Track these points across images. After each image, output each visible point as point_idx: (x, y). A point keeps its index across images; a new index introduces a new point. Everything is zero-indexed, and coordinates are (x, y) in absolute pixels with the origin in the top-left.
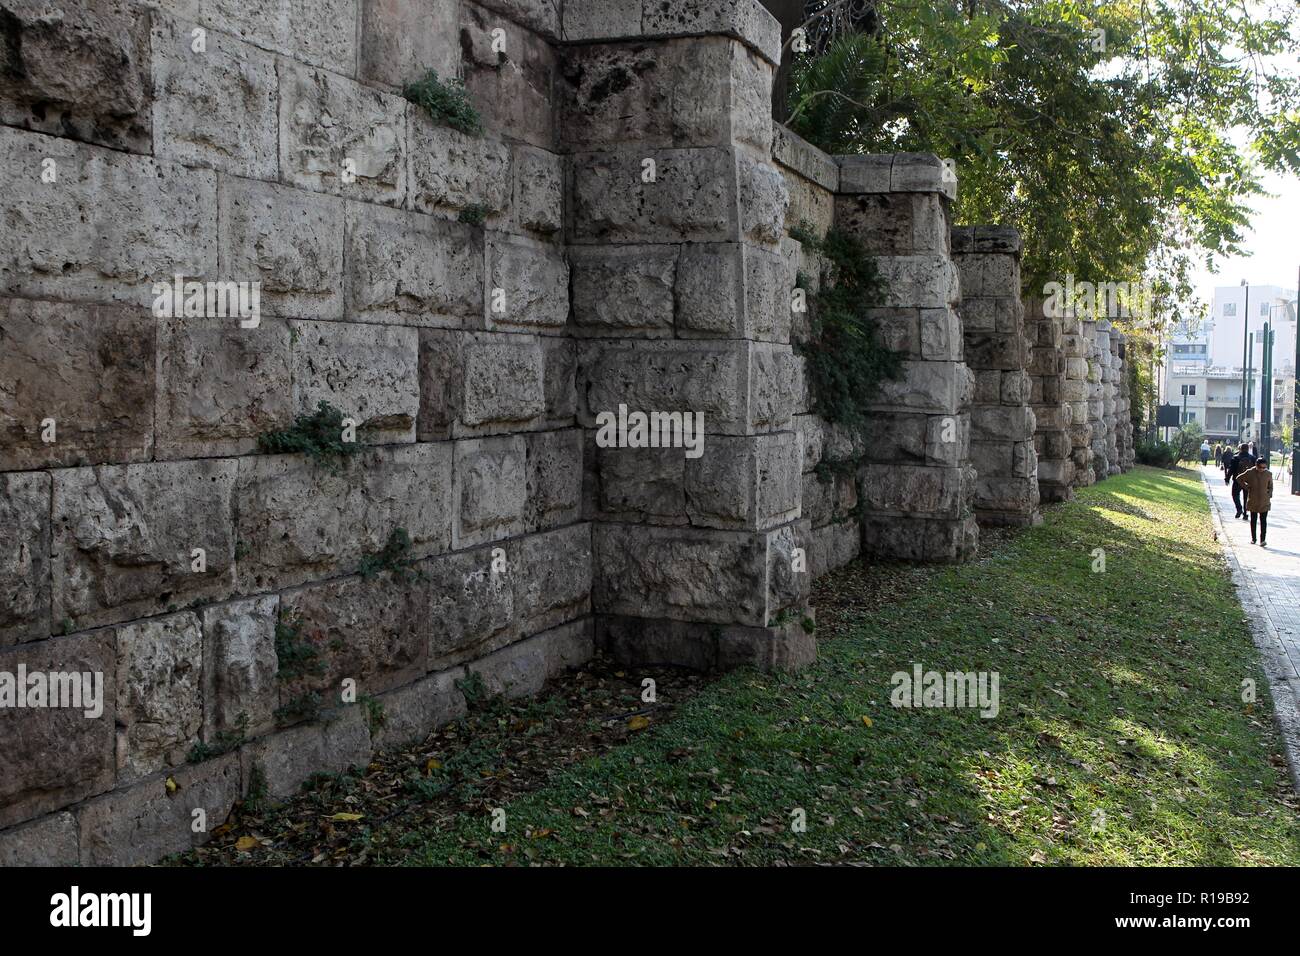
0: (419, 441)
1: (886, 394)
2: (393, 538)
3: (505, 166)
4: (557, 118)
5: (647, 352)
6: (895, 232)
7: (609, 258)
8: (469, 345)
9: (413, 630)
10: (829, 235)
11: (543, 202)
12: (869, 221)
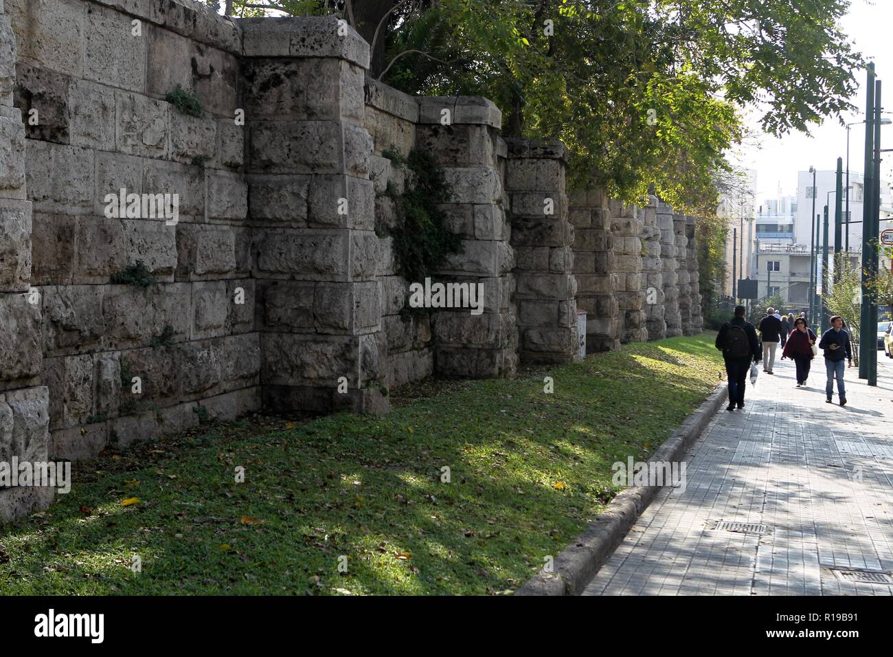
0: (175, 281)
1: (450, 263)
2: (166, 329)
3: (215, 133)
4: (240, 100)
5: (292, 235)
6: (457, 151)
7: (270, 181)
8: (198, 231)
9: (175, 378)
10: (412, 153)
11: (234, 151)
12: (439, 143)
